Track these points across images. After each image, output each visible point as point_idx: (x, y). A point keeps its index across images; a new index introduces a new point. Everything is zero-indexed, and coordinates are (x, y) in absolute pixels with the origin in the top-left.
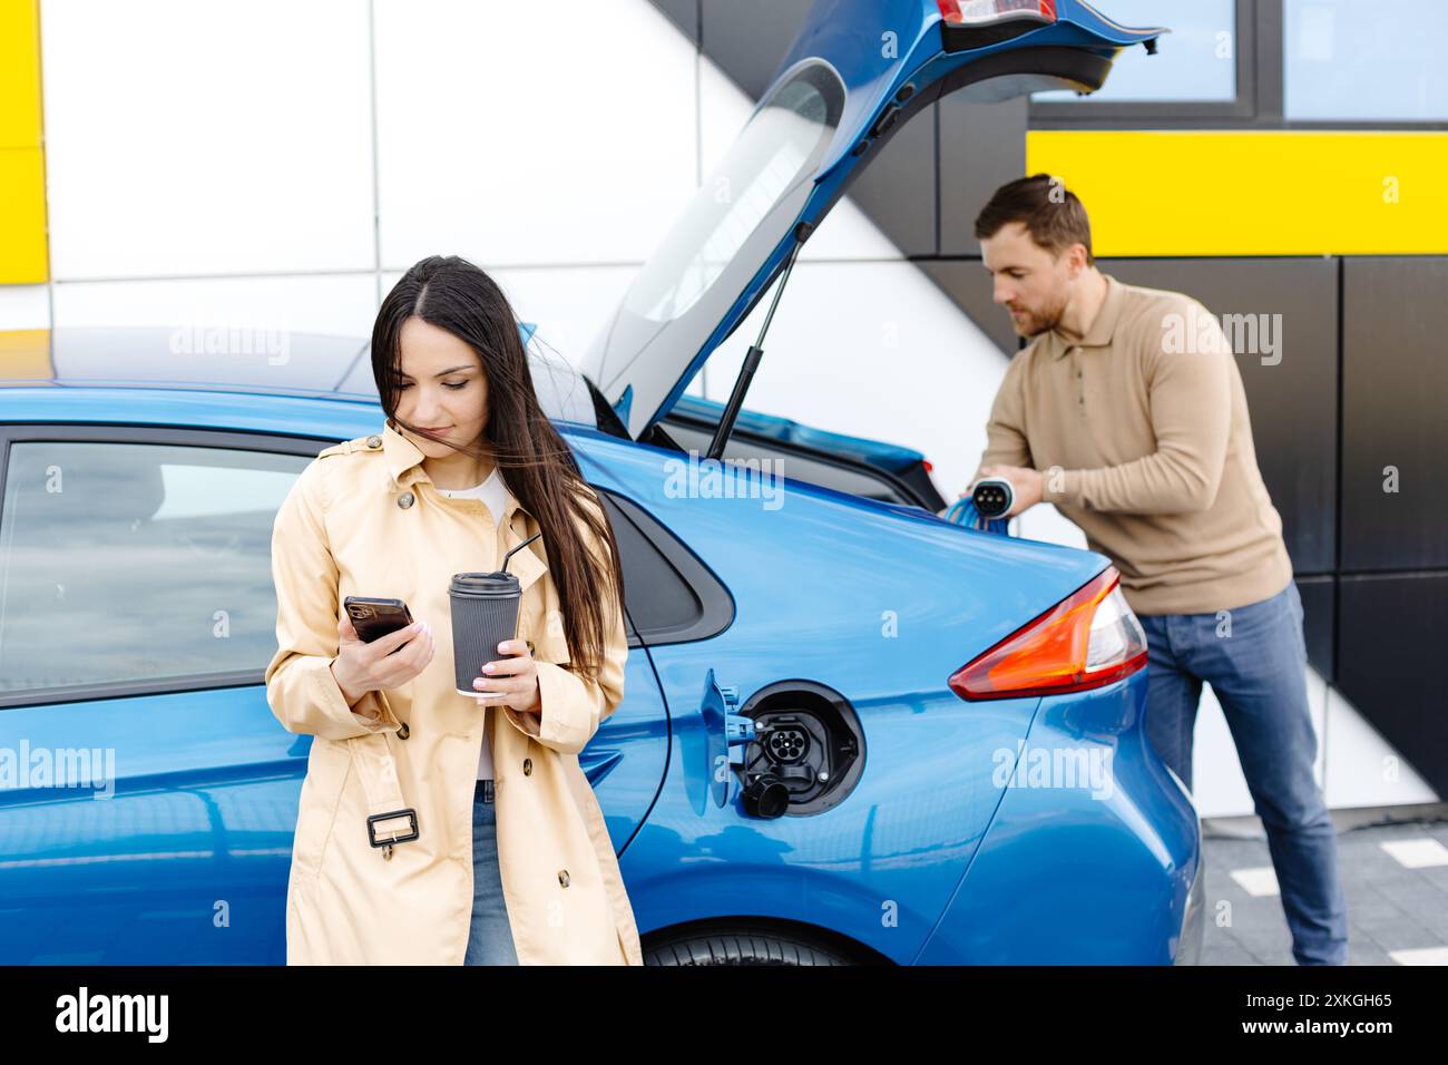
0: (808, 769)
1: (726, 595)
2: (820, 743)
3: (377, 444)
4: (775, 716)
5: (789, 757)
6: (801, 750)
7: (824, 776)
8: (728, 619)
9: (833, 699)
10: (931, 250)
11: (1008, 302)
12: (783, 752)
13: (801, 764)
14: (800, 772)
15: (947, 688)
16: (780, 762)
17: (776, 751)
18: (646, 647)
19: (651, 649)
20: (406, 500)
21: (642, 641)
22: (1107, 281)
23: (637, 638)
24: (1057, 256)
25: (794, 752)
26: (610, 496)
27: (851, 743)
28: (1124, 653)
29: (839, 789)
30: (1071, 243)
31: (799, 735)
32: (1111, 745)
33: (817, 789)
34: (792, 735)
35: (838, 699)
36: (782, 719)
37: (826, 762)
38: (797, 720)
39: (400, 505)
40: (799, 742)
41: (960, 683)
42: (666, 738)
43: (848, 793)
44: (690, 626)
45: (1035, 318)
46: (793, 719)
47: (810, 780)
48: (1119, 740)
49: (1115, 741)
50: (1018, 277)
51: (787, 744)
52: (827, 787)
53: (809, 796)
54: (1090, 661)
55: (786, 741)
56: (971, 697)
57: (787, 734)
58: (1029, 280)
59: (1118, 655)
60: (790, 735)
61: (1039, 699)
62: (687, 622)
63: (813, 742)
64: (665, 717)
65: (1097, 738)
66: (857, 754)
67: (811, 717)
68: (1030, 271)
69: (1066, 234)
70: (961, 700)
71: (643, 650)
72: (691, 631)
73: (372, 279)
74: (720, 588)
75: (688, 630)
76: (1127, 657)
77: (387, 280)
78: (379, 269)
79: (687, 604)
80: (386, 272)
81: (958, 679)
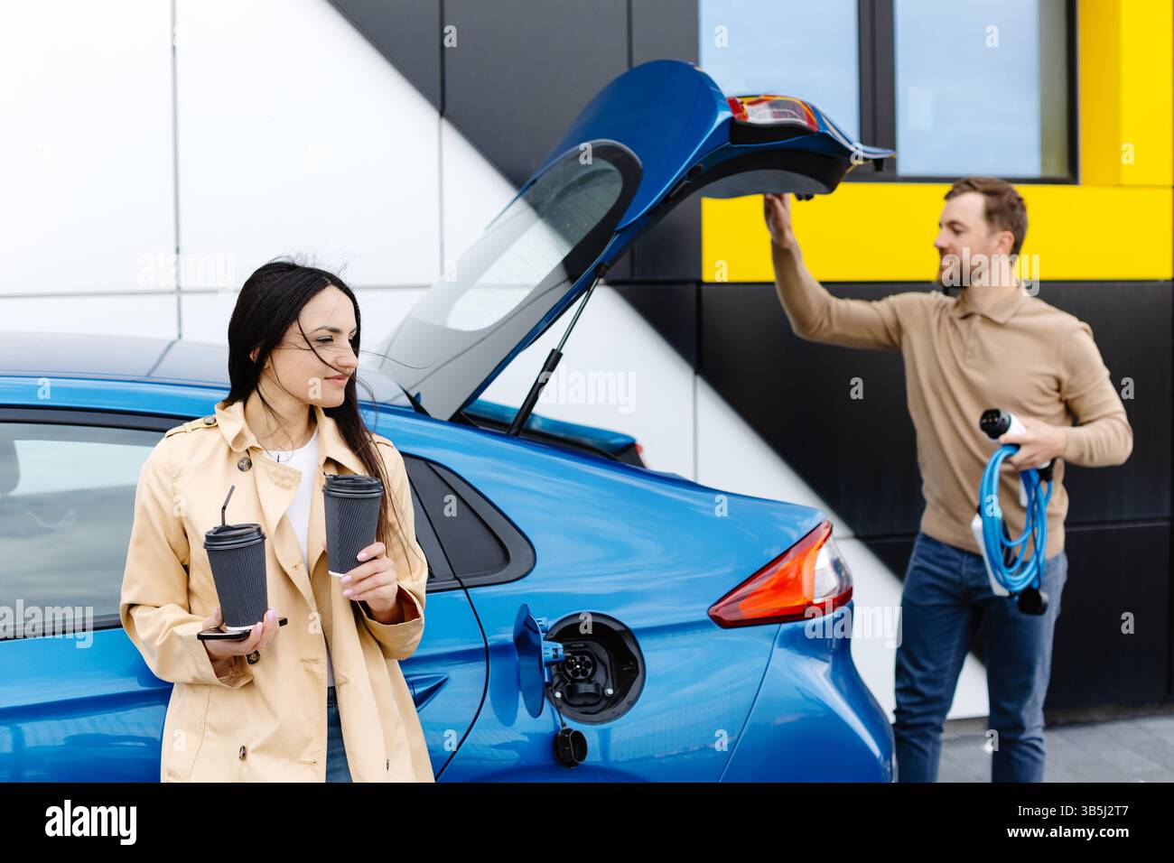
0: (597, 686)
1: (527, 544)
2: (605, 665)
3: (212, 422)
4: (568, 643)
5: (580, 677)
6: (590, 671)
7: (610, 691)
8: (531, 565)
9: (616, 627)
10: (627, 276)
12: (576, 673)
13: (590, 682)
14: (591, 688)
15: (708, 618)
16: (574, 681)
17: (569, 672)
18: (464, 588)
19: (468, 590)
20: (244, 464)
21: (461, 583)
23: (457, 581)
25: (584, 673)
26: (431, 465)
27: (631, 664)
28: (837, 590)
29: (624, 702)
31: (587, 659)
32: (828, 662)
33: (604, 703)
34: (582, 659)
35: (622, 628)
36: (574, 646)
37: (610, 680)
38: (586, 646)
39: (241, 469)
40: (588, 665)
41: (717, 613)
42: (485, 663)
43: (631, 704)
44: (500, 571)
46: (582, 645)
47: (599, 695)
49: (830, 658)
51: (578, 666)
52: (614, 701)
53: (599, 707)
54: (815, 596)
55: (577, 663)
56: (726, 624)
57: (578, 658)
59: (834, 590)
60: (581, 659)
61: (780, 625)
62: (497, 567)
63: (598, 664)
64: (483, 645)
65: (821, 656)
66: (638, 673)
67: (597, 644)
70: (718, 627)
71: (462, 591)
72: (502, 575)
73: (173, 299)
74: (523, 539)
75: (499, 574)
76: (840, 591)
77: (186, 299)
78: (179, 291)
79: (496, 553)
80: (186, 292)
81: (717, 610)
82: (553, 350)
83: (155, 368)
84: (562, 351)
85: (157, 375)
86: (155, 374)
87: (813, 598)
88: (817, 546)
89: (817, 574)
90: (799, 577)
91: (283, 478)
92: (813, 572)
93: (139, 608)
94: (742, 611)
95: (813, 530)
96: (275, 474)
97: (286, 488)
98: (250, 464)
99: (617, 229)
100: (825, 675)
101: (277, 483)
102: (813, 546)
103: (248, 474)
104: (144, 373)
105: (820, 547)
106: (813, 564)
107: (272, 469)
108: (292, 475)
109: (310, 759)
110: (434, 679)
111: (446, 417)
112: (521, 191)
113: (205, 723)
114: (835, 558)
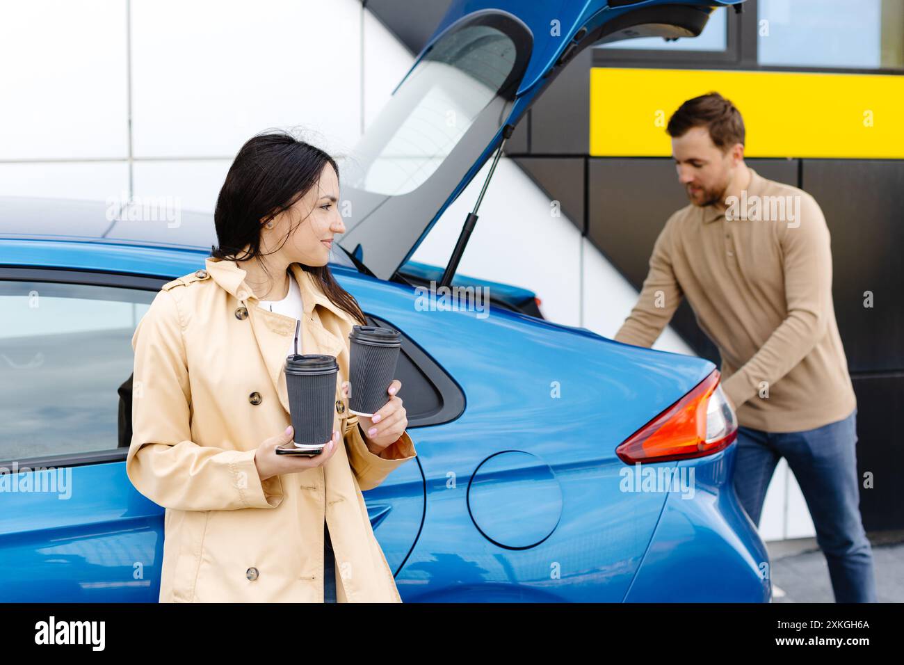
1: (458, 391)
3: (204, 275)
8: (462, 408)
10: (524, 150)
11: (689, 183)
15: (616, 456)
20: (241, 314)
22: (751, 174)
24: (725, 152)
26: (374, 320)
28: (724, 432)
30: (735, 143)
32: (715, 495)
39: (239, 318)
41: (623, 452)
42: (423, 495)
44: (437, 413)
45: (706, 195)
48: (720, 491)
49: (717, 491)
50: (698, 166)
54: (707, 437)
56: (630, 462)
58: (706, 169)
59: (721, 432)
61: (676, 462)
62: (433, 412)
64: (421, 479)
65: (709, 489)
68: (706, 163)
69: (733, 137)
70: (624, 464)
72: (437, 417)
73: (126, 165)
74: (455, 386)
75: (434, 416)
76: (727, 433)
77: (137, 166)
78: (131, 158)
79: (431, 398)
80: (136, 160)
81: (622, 450)
82: (470, 214)
83: (108, 231)
84: (478, 214)
85: (112, 236)
86: (109, 236)
87: (705, 438)
88: (708, 393)
89: (708, 417)
90: (692, 421)
91: (279, 326)
92: (705, 416)
93: (155, 447)
94: (645, 450)
95: (703, 381)
96: (272, 322)
97: (283, 335)
98: (246, 314)
99: (517, 93)
100: (714, 505)
101: (274, 331)
102: (704, 394)
103: (246, 322)
104: (99, 235)
105: (710, 395)
106: (706, 409)
107: (268, 319)
108: (286, 322)
109: (310, 575)
110: (382, 509)
111: (387, 278)
112: (418, 58)
113: (202, 547)
114: (723, 403)
